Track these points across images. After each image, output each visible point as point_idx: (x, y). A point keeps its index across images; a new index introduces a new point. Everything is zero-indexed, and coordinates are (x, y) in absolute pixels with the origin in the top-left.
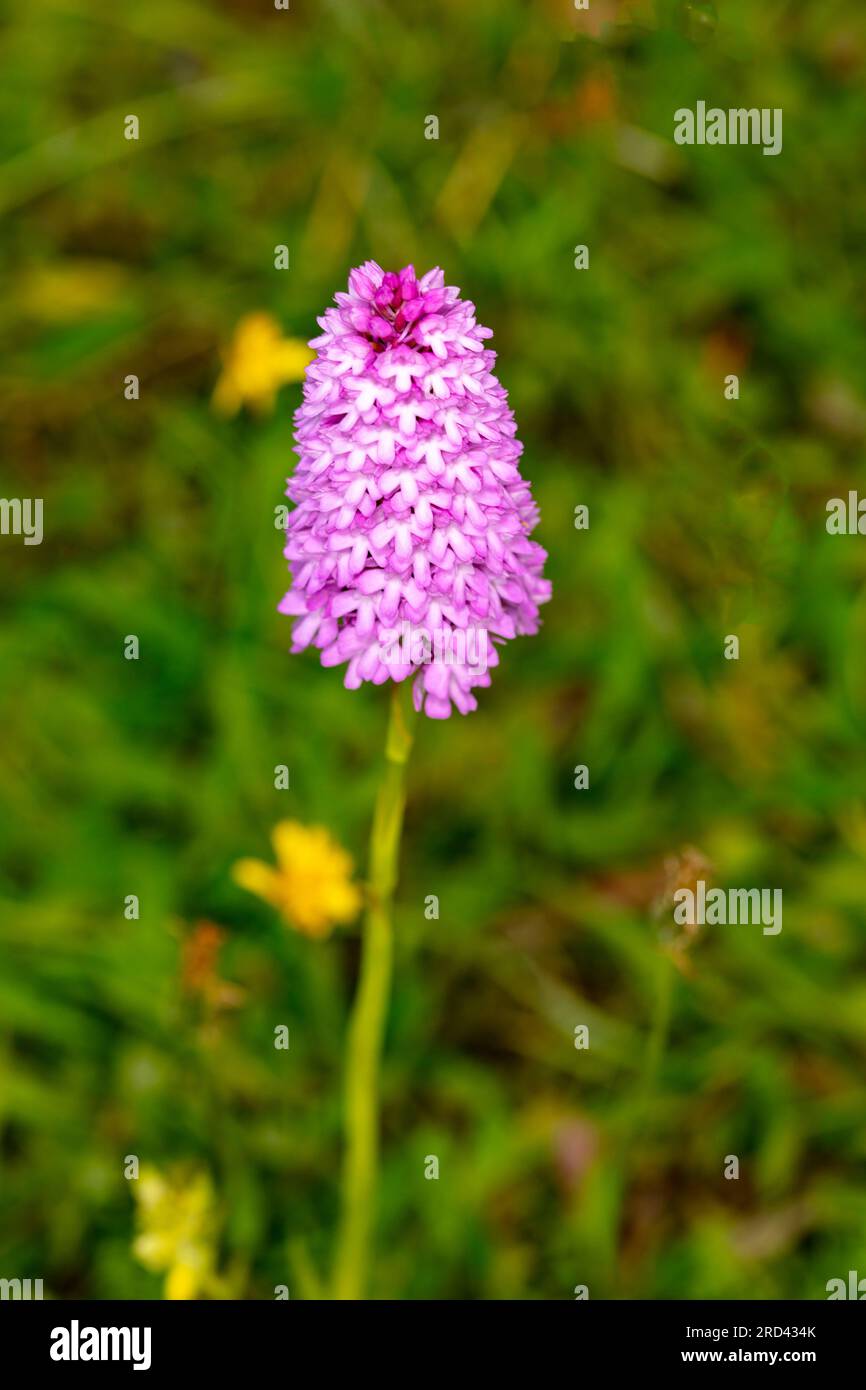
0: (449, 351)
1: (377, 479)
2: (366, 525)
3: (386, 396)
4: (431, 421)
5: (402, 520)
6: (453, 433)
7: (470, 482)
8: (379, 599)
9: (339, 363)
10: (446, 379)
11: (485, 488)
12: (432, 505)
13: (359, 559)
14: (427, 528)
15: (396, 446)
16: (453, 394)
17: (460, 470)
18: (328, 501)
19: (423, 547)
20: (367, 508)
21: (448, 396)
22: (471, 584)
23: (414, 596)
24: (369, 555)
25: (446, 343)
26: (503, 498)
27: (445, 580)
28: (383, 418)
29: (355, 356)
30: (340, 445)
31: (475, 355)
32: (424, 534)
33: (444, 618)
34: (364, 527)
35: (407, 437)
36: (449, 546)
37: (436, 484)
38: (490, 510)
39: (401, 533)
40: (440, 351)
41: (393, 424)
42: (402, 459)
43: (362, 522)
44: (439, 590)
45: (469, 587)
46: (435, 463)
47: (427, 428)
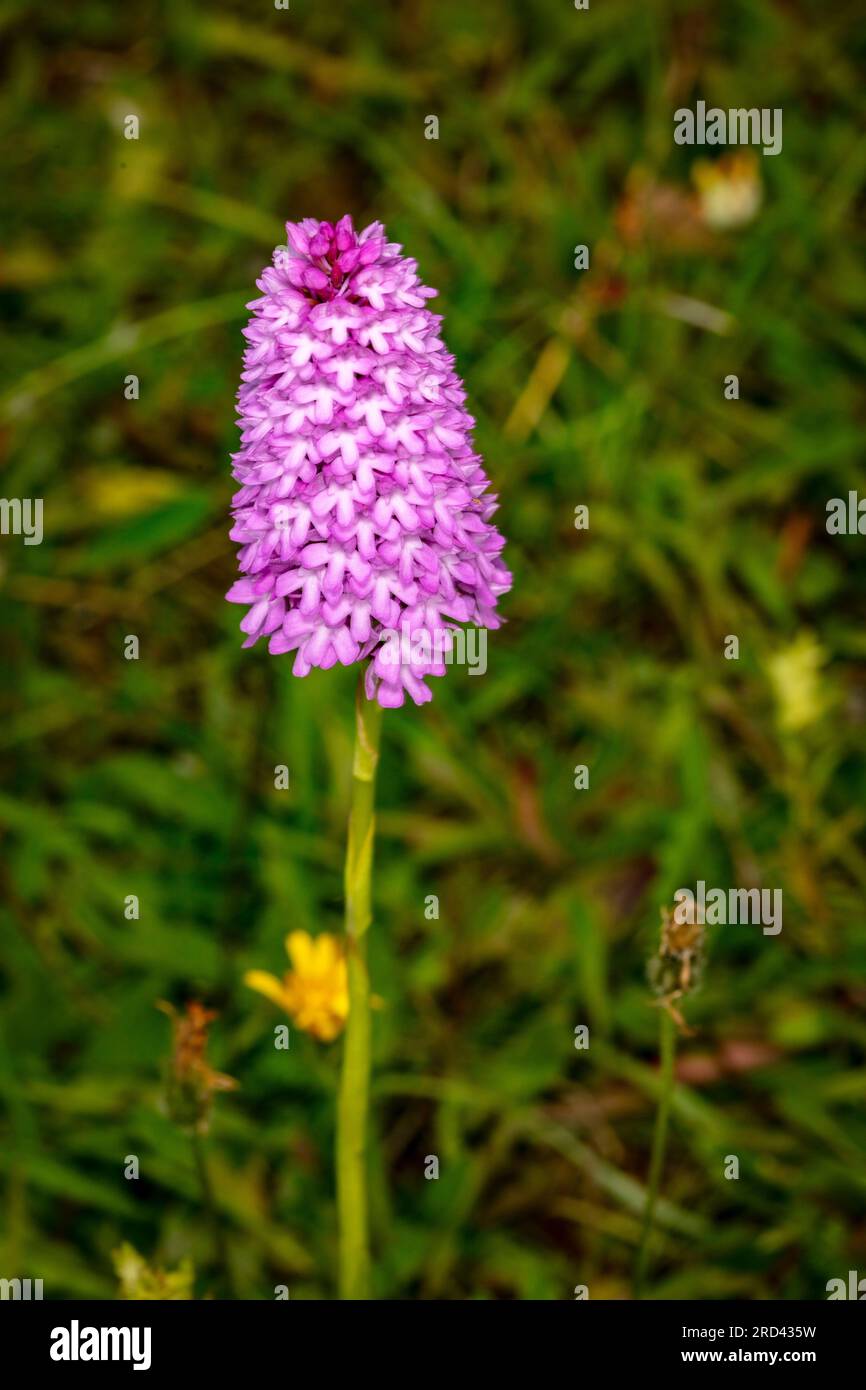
0: (388, 304)
1: (315, 441)
2: (306, 492)
3: (322, 350)
4: (369, 377)
5: (343, 486)
6: (395, 392)
7: (415, 446)
8: (323, 573)
9: (276, 319)
10: (386, 335)
11: (428, 453)
12: (375, 470)
13: (302, 530)
14: (370, 492)
15: (334, 406)
16: (393, 350)
17: (404, 432)
18: (269, 470)
19: (366, 514)
20: (307, 473)
21: (387, 351)
22: (420, 558)
23: (359, 569)
24: (312, 526)
25: (386, 296)
26: (450, 466)
27: (392, 552)
28: (320, 375)
29: (291, 311)
30: (278, 407)
31: (415, 311)
32: (365, 500)
33: (393, 597)
34: (305, 495)
35: (345, 394)
36: (394, 517)
37: (377, 447)
38: (437, 478)
39: (343, 499)
40: (378, 302)
41: (330, 381)
42: (341, 420)
43: (302, 491)
44: (385, 562)
45: (418, 563)
46: (376, 423)
47: (366, 385)
